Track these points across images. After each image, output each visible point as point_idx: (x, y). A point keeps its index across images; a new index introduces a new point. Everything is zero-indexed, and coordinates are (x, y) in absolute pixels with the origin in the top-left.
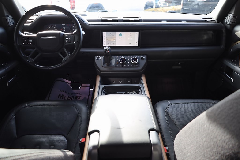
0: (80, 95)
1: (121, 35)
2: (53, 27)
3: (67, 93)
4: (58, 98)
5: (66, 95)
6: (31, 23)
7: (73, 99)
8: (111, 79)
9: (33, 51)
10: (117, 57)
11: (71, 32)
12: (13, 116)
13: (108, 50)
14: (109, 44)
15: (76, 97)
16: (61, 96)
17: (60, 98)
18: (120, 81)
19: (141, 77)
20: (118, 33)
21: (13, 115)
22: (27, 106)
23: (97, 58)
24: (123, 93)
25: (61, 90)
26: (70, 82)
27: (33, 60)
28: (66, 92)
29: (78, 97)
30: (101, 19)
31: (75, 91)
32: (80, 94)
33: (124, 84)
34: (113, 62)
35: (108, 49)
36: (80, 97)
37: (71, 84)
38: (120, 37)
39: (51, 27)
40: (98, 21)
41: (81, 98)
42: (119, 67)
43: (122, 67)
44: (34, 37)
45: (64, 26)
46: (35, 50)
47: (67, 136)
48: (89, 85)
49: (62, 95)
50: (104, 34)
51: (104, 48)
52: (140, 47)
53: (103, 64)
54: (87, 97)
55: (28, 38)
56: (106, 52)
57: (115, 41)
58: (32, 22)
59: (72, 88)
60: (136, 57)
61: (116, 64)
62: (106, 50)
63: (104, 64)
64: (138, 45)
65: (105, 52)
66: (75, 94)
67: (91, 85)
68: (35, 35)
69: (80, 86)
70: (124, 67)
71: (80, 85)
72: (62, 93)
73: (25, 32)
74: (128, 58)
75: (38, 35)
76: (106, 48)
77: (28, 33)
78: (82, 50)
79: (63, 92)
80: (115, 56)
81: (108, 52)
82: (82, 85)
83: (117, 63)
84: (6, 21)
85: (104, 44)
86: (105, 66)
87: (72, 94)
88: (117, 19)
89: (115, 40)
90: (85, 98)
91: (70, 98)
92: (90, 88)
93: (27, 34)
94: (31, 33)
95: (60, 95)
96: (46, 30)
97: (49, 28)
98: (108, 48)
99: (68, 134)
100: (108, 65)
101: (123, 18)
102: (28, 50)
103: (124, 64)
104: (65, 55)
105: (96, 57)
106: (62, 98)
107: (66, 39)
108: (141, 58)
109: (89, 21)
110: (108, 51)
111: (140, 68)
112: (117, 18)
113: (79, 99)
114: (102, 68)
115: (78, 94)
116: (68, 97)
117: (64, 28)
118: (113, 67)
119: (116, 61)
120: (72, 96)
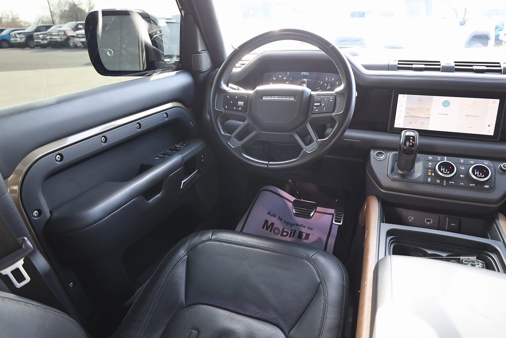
0: (308, 231)
1: (446, 104)
2: (282, 78)
3: (281, 220)
4: (263, 228)
5: (278, 224)
6: (242, 68)
7: (293, 237)
8: (404, 212)
9: (242, 124)
10: (430, 158)
11: (318, 90)
12: (184, 256)
13: (414, 140)
14: (410, 123)
15: (301, 234)
16: (269, 225)
17: (267, 229)
18: (427, 221)
19: (497, 221)
20: (438, 100)
21: (182, 252)
22: (211, 240)
23: (377, 155)
24: (444, 255)
25: (270, 212)
26: (292, 199)
27: (239, 144)
28: (279, 217)
29: (304, 235)
30: (396, 63)
31: (300, 220)
32: (309, 227)
33: (438, 229)
34: (419, 170)
35: (414, 137)
36: (308, 235)
37: (294, 203)
38: (444, 110)
39: (277, 78)
40: (389, 68)
41: (312, 238)
42: (433, 184)
43: (441, 185)
44: (249, 95)
45: (305, 77)
46: (246, 122)
47: (289, 332)
48: (332, 211)
49: (272, 223)
50: (402, 99)
51: (400, 133)
52: (498, 139)
53: (391, 172)
54: (325, 238)
55: (236, 97)
56: (408, 144)
57: (429, 118)
58: (243, 66)
59: (294, 211)
60: (485, 163)
61: (426, 176)
62: (408, 138)
63: (393, 173)
64: (492, 134)
65: (405, 144)
66: (297, 225)
67: (336, 213)
68: (251, 92)
69: (312, 212)
70: (448, 185)
71: (313, 207)
72: (271, 220)
73: (230, 85)
74: (462, 164)
75: (257, 92)
76: (408, 133)
77: (236, 87)
78: (350, 133)
79: (275, 216)
80: (424, 155)
81: (411, 144)
82: (319, 209)
83: (430, 174)
84: (198, 61)
85: (399, 123)
86: (396, 177)
87: (292, 225)
88: (440, 65)
89: (428, 116)
90: (320, 239)
91: (287, 233)
92: (336, 218)
93: (232, 89)
94: (240, 88)
95: (266, 222)
96: (267, 83)
97: (274, 79)
98: (412, 134)
99: (292, 329)
100: (403, 176)
101: (455, 62)
102: (232, 122)
103: (448, 179)
104: (309, 142)
105: (373, 153)
106: (271, 231)
107: (315, 104)
108: (501, 168)
109: (368, 67)
110: (411, 141)
111: (496, 195)
112: (439, 62)
113: (305, 239)
114: (385, 181)
115: (304, 227)
116: (283, 231)
117: (305, 80)
118: (417, 182)
119: (426, 169)
120: (292, 230)
